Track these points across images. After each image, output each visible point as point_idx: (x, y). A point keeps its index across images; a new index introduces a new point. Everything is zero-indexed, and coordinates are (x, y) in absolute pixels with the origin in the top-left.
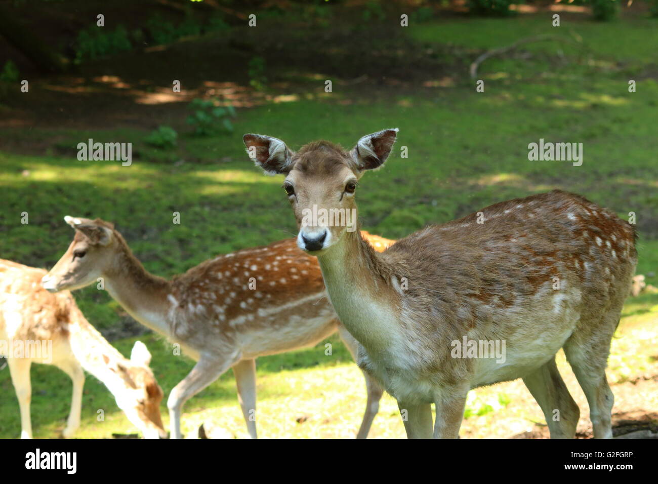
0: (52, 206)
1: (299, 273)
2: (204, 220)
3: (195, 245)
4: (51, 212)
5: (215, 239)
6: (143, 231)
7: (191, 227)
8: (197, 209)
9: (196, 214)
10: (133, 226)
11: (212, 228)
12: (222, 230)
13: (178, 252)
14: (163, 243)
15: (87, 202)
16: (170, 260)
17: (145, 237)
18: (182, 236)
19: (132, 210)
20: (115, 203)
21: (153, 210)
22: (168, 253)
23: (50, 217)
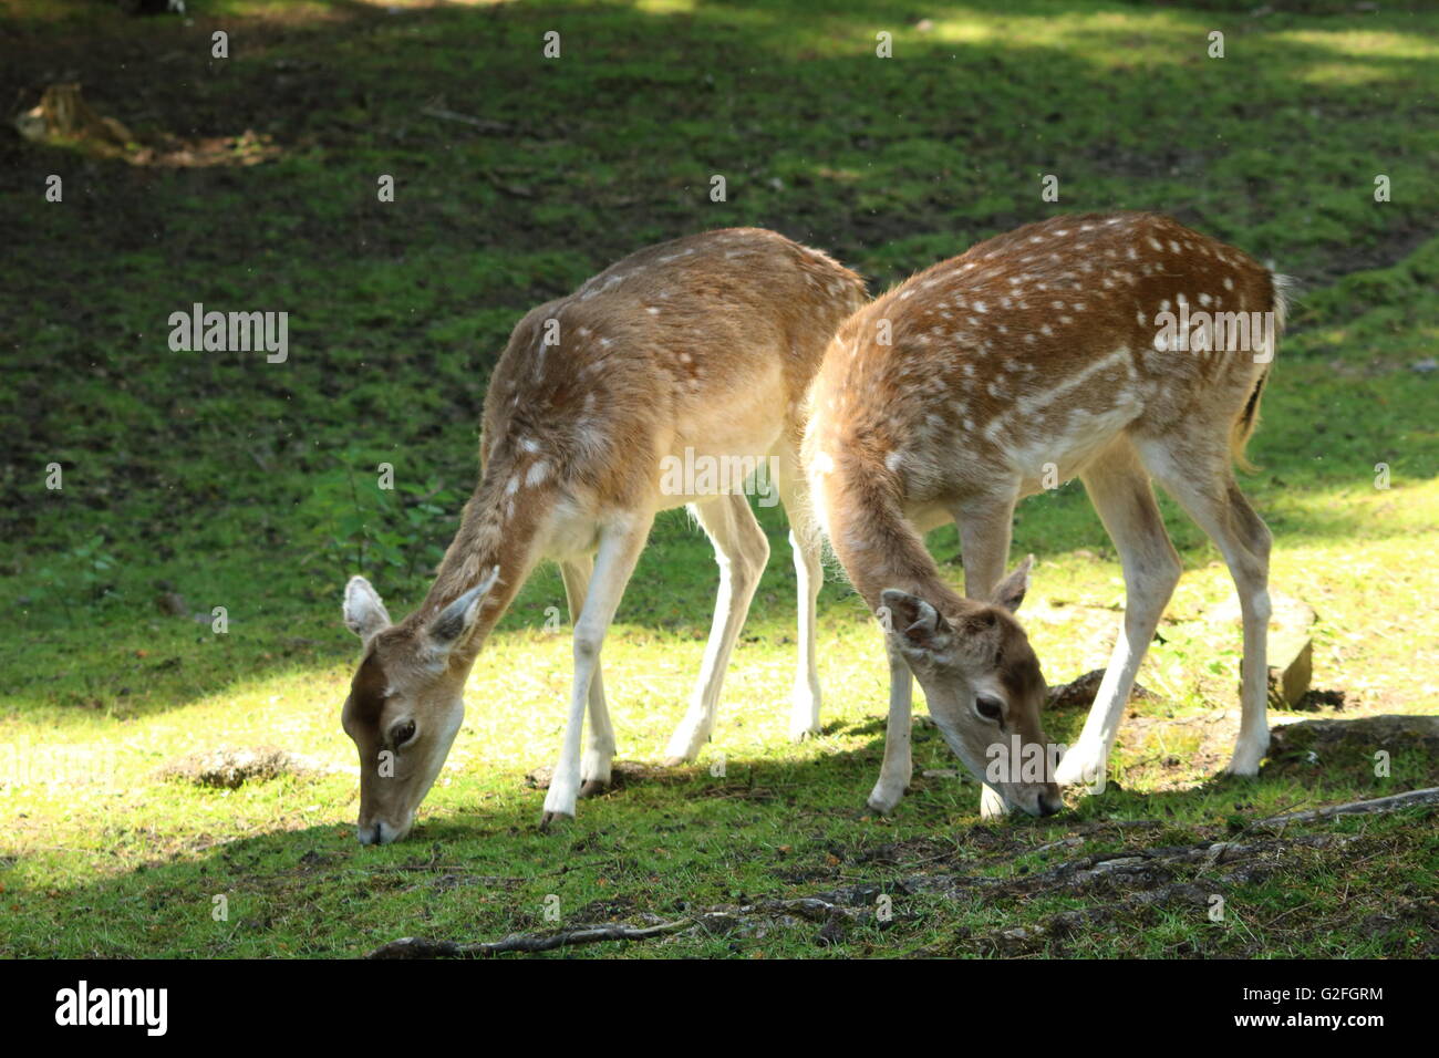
0: (976, 97)
1: (1069, 311)
2: (1306, 137)
3: (1283, 191)
4: (974, 112)
5: (1328, 180)
6: (1172, 159)
7: (1276, 152)
8: (1293, 112)
9: (1290, 122)
10: (1150, 145)
11: (1323, 156)
12: (1344, 162)
13: (1243, 206)
14: (1213, 186)
15: (1054, 91)
16: (1224, 222)
17: (1175, 171)
18: (1256, 172)
19: (1150, 113)
20: (1114, 97)
21: (1196, 114)
22: (1223, 209)
23: (970, 121)
